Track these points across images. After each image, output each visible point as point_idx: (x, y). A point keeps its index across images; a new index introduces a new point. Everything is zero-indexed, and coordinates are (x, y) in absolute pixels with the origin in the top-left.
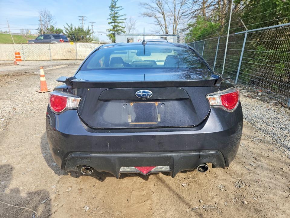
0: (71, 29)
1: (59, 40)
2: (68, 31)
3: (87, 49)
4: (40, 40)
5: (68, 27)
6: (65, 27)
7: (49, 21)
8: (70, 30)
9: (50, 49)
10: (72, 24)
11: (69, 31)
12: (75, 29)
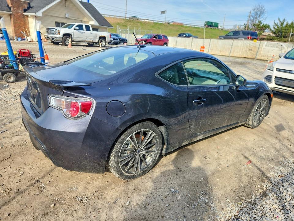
0: (282, 24)
1: (246, 37)
2: (276, 27)
3: (274, 48)
4: (229, 37)
5: (278, 22)
6: (275, 23)
7: (260, 16)
8: (280, 26)
9: (232, 46)
10: (286, 19)
11: (278, 27)
12: (287, 24)
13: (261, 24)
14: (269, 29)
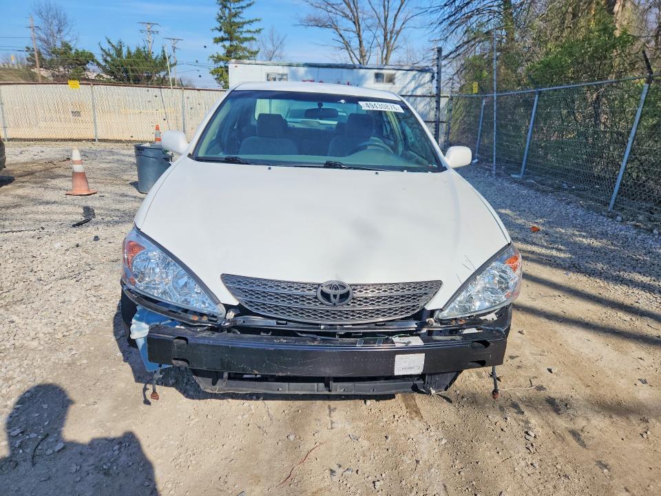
0: (119, 52)
2: (109, 59)
5: (109, 46)
6: (102, 49)
8: (115, 56)
10: (122, 40)
11: (113, 59)
12: (129, 53)
13: (71, 49)
14: (95, 64)
